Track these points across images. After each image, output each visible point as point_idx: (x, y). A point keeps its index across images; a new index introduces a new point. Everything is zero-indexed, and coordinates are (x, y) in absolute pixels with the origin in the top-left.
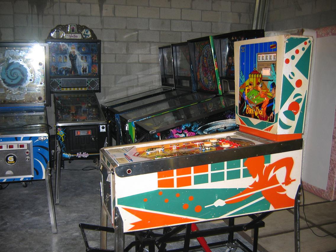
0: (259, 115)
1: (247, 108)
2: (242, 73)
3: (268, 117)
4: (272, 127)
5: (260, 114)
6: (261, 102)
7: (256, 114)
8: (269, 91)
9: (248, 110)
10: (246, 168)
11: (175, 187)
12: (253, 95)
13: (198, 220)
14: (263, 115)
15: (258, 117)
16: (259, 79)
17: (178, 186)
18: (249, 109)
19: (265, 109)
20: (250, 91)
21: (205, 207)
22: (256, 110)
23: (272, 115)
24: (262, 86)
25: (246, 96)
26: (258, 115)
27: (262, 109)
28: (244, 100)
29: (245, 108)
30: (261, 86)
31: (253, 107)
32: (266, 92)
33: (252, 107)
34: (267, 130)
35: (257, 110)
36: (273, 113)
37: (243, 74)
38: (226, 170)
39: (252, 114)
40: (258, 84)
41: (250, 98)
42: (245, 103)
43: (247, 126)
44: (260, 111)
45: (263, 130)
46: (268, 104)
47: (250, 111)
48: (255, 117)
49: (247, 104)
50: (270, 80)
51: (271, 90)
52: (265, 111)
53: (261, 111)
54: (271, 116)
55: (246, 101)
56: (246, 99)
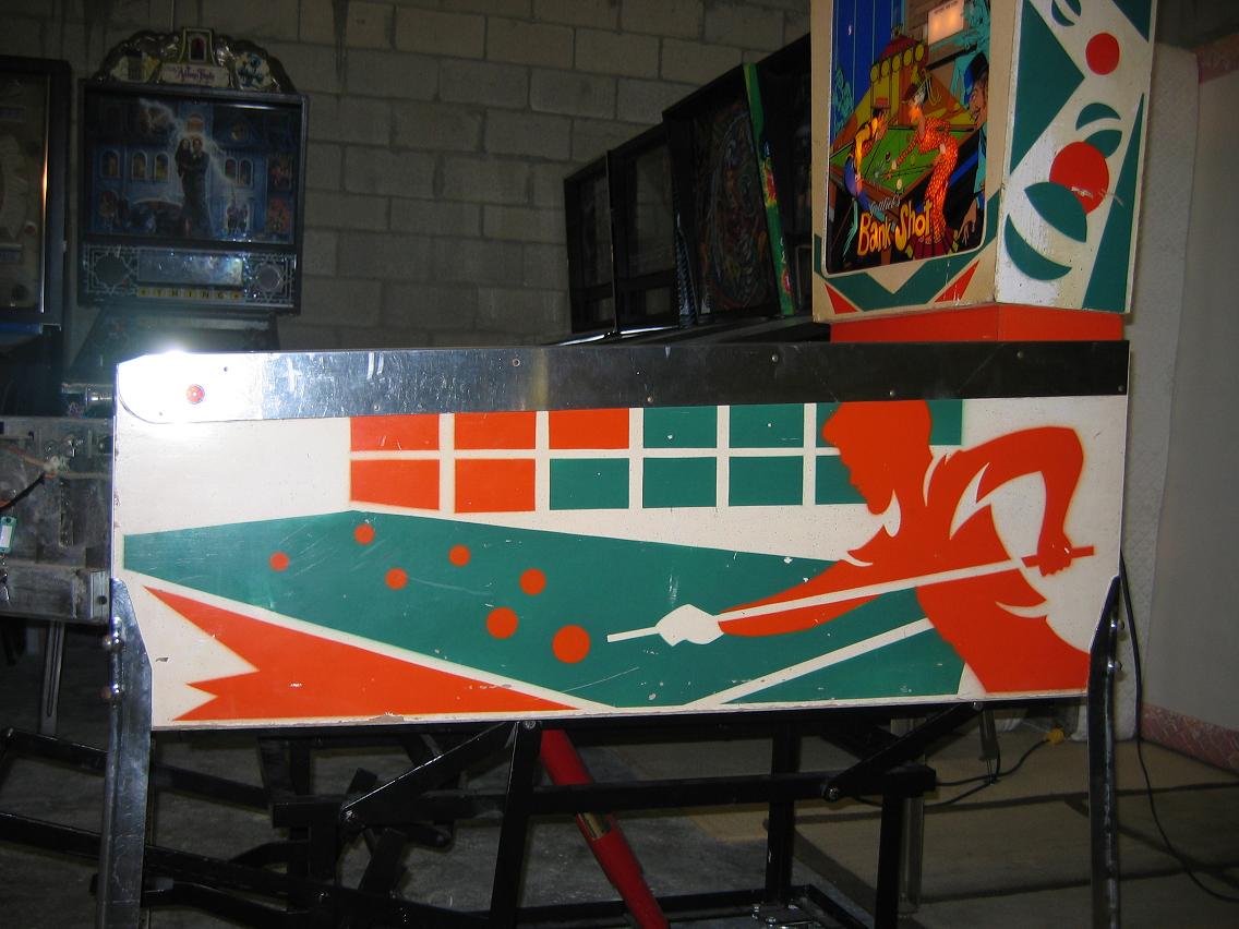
0: (913, 240)
2: (840, 78)
3: (956, 232)
4: (971, 271)
5: (919, 233)
7: (901, 242)
8: (957, 107)
9: (864, 235)
10: (832, 451)
11: (446, 510)
12: (888, 156)
13: (568, 708)
14: (932, 233)
15: (909, 250)
16: (916, 68)
17: (459, 508)
18: (869, 230)
19: (941, 199)
20: (876, 145)
21: (612, 638)
22: (899, 225)
23: (971, 216)
24: (926, 98)
25: (858, 176)
26: (908, 243)
27: (928, 206)
28: (851, 197)
29: (853, 231)
30: (923, 96)
31: (889, 212)
32: (942, 119)
33: (881, 217)
34: (949, 296)
35: (906, 219)
36: (976, 203)
37: (847, 77)
38: (723, 453)
39: (882, 248)
40: (909, 93)
41: (877, 175)
42: (852, 209)
43: (860, 314)
44: (921, 217)
45: (932, 305)
46: (952, 173)
47: (875, 237)
48: (898, 256)
49: (861, 211)
51: (967, 98)
52: (940, 208)
53: (924, 214)
54: (970, 223)
55: (857, 200)
56: (859, 187)
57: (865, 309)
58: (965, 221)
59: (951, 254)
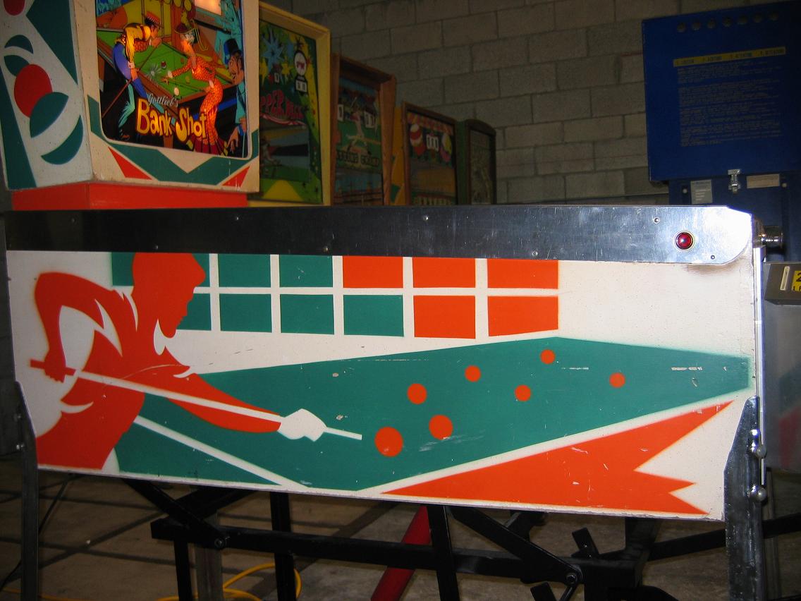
0: (191, 136)
1: (141, 112)
3: (225, 144)
4: (245, 172)
5: (198, 134)
6: (199, 94)
7: (182, 135)
8: (220, 62)
9: (143, 118)
12: (164, 64)
14: (207, 137)
15: (190, 144)
16: (185, 15)
18: (148, 114)
19: (213, 117)
20: (149, 50)
22: (179, 120)
23: (234, 136)
24: (196, 41)
25: (132, 65)
26: (188, 137)
27: (203, 118)
28: (123, 78)
29: (130, 108)
30: (193, 38)
31: (167, 108)
32: (210, 63)
33: (161, 110)
34: (232, 183)
35: (185, 121)
36: (237, 130)
39: (164, 134)
40: (182, 29)
41: (153, 73)
42: (127, 90)
43: (154, 182)
44: (197, 123)
45: (220, 186)
46: (219, 104)
47: (156, 122)
48: (179, 145)
49: (137, 96)
50: (221, 30)
51: (227, 61)
52: (213, 123)
53: (201, 122)
54: (234, 141)
55: (131, 83)
56: (134, 75)
57: (160, 179)
58: (231, 139)
59: (222, 156)
